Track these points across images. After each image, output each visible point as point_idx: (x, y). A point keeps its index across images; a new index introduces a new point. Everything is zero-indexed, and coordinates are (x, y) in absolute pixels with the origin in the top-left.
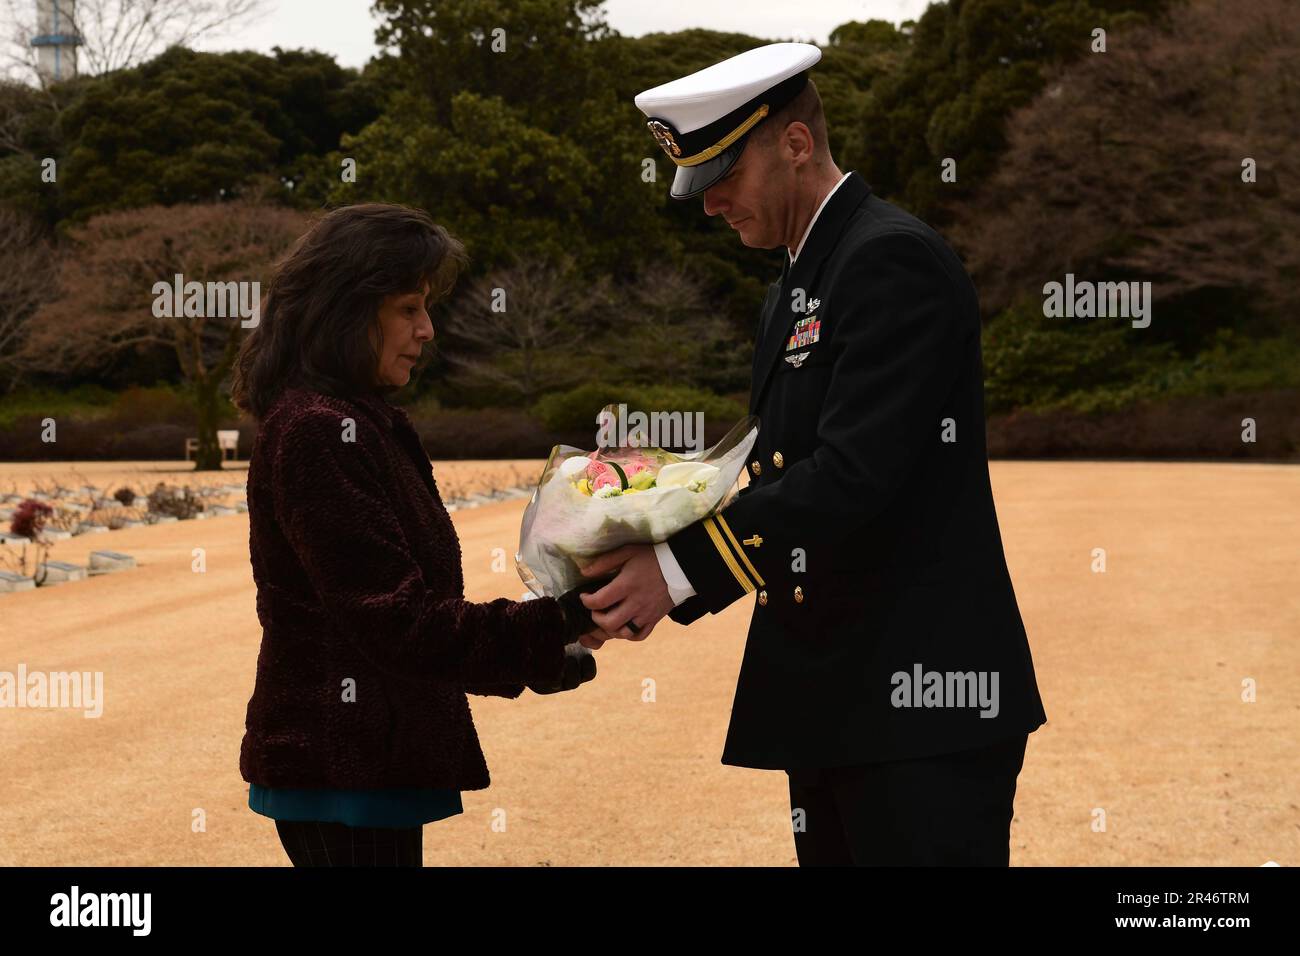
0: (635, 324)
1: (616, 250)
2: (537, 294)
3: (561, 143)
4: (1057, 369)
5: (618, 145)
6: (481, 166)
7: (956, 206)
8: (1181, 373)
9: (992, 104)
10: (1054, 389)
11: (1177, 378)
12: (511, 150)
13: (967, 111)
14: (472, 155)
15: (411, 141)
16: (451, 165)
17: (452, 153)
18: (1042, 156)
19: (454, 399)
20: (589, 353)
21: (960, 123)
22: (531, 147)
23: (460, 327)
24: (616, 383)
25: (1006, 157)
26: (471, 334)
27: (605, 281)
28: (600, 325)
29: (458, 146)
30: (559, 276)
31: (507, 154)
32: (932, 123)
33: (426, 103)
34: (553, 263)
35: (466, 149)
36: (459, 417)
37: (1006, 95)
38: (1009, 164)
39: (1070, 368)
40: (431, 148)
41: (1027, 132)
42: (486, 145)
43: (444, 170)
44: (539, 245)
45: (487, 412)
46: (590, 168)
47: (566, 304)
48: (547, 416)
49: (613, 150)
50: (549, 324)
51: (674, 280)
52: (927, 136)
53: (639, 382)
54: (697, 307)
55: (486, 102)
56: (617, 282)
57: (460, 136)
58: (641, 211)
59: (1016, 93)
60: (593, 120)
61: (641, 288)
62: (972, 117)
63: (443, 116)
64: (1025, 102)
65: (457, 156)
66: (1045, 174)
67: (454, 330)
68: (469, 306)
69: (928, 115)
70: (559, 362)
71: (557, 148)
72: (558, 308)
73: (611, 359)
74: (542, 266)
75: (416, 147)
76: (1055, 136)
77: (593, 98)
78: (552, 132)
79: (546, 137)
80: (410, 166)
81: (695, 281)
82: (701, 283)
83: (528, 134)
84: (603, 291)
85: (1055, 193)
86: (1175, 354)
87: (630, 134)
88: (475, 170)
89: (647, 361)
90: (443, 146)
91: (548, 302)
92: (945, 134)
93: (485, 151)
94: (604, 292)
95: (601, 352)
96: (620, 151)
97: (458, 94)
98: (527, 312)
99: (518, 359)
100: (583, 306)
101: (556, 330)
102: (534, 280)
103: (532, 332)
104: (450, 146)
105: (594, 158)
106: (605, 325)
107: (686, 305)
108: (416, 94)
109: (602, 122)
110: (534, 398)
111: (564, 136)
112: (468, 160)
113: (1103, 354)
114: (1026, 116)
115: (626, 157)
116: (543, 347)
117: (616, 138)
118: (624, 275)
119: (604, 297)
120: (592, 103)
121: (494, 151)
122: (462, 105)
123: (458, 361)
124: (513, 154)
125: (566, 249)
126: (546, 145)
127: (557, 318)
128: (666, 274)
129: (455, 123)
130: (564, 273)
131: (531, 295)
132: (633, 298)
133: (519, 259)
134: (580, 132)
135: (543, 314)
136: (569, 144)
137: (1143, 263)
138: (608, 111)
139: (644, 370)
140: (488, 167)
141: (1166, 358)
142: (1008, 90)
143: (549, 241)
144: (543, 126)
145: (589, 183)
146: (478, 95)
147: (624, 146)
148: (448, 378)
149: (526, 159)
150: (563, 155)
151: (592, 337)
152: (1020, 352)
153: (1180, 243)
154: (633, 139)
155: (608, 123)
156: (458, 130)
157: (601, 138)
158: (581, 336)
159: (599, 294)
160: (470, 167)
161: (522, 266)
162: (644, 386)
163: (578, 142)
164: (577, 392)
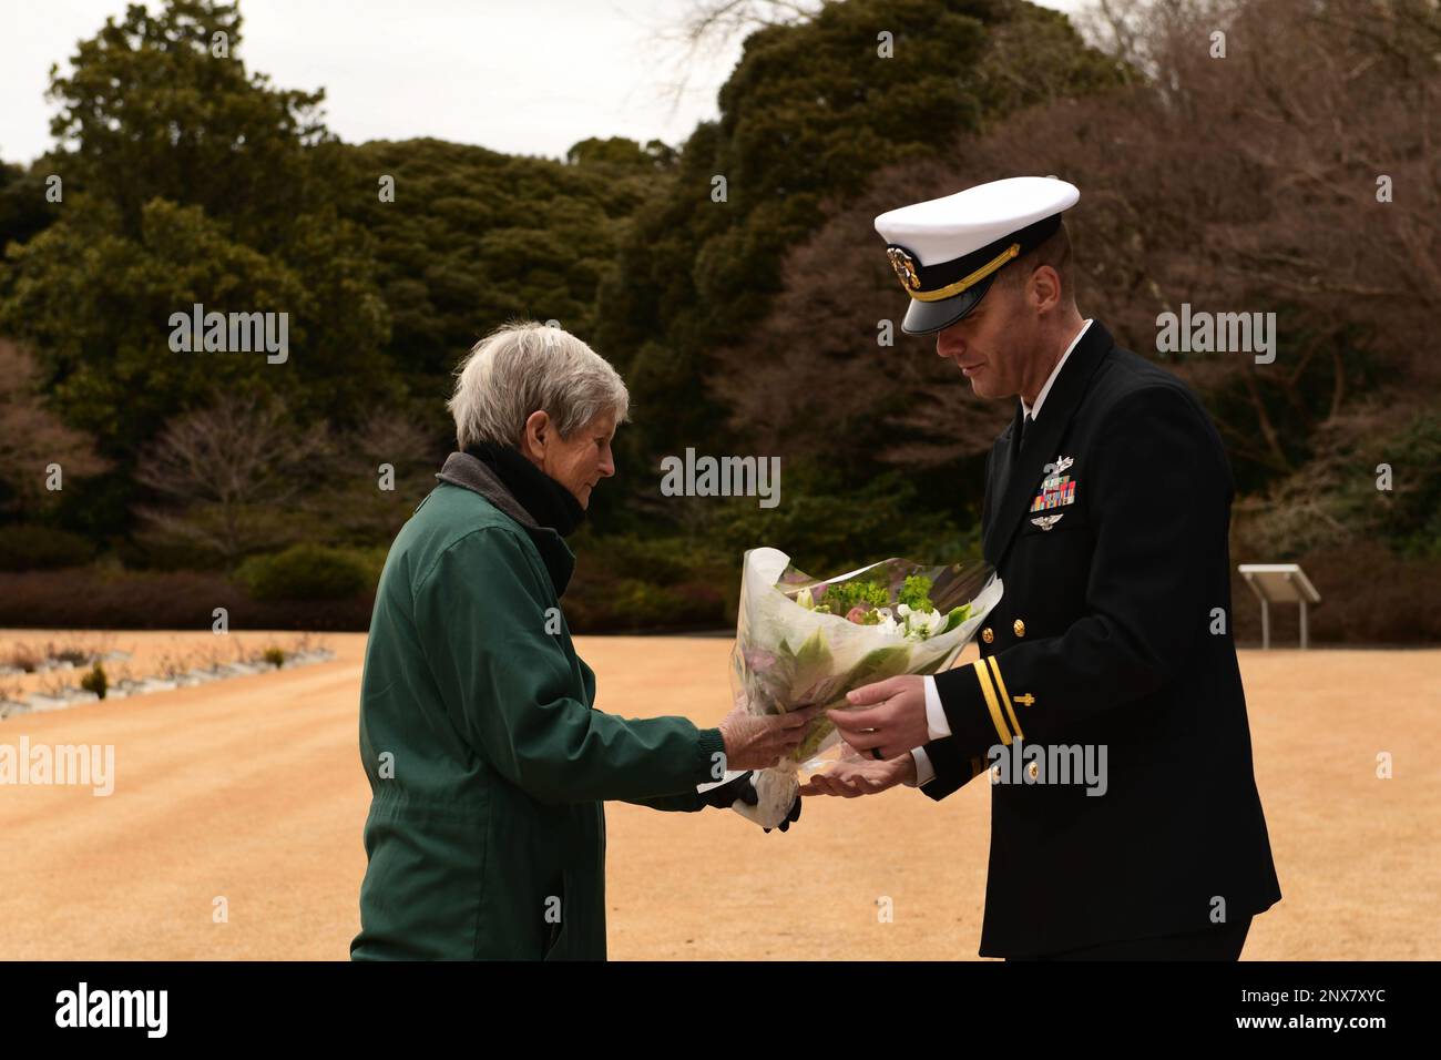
0: (353, 477)
1: (333, 391)
2: (243, 440)
3: (271, 264)
4: (828, 538)
5: (338, 268)
6: (177, 286)
7: (724, 353)
8: (956, 545)
9: (767, 240)
10: (823, 560)
11: (952, 551)
12: (212, 269)
13: (738, 247)
14: (166, 273)
15: (92, 254)
16: (140, 285)
17: (142, 270)
18: (821, 300)
19: (140, 560)
20: (300, 510)
21: (732, 260)
22: (235, 267)
23: (151, 475)
24: (333, 545)
25: (777, 300)
26: (166, 485)
27: (322, 426)
28: (315, 478)
29: (149, 262)
30: (269, 419)
31: (208, 274)
32: (700, 259)
33: (110, 210)
34: (262, 404)
35: (159, 266)
36: (149, 582)
37: (781, 230)
38: (784, 308)
39: (842, 538)
40: (117, 263)
41: (806, 273)
42: (184, 262)
43: (133, 291)
44: (244, 382)
45: (181, 575)
46: (306, 295)
47: (276, 452)
48: (252, 580)
49: (332, 275)
50: (256, 475)
51: (401, 428)
52: (694, 272)
53: (358, 544)
54: (425, 459)
55: (185, 213)
56: (335, 428)
57: (152, 251)
58: (363, 347)
59: (794, 229)
60: (308, 238)
61: (363, 436)
62: (744, 254)
63: (131, 226)
64: (802, 239)
65: (148, 274)
66: (821, 320)
67: (145, 480)
68: (161, 450)
69: (695, 250)
70: (267, 519)
71: (267, 270)
72: (268, 457)
73: (326, 516)
74: (250, 406)
75: (99, 261)
76: (834, 279)
77: (309, 212)
78: (263, 250)
79: (254, 256)
80: (91, 284)
81: (425, 429)
82: (432, 432)
83: (232, 251)
84: (319, 439)
85: (831, 342)
86: (950, 524)
87: (351, 257)
88: (170, 292)
89: (367, 521)
90: (129, 261)
91: (256, 449)
92: (713, 273)
93: (181, 270)
94: (321, 440)
95: (316, 508)
96: (339, 277)
97: (149, 200)
98: (231, 460)
99: (218, 515)
100: (296, 455)
101: (264, 482)
102: (240, 423)
103: (236, 483)
104: (141, 262)
105: (309, 283)
106: (321, 478)
107: (414, 457)
108: (99, 198)
109: (319, 241)
110: (237, 560)
111: (275, 255)
112: (161, 280)
113: (875, 522)
114: (804, 255)
115: (346, 283)
116: (248, 502)
117: (335, 261)
118: (343, 419)
119: (322, 445)
120: (309, 218)
121: (193, 270)
122: (156, 215)
123: (147, 514)
124: (216, 276)
125: (277, 389)
126: (254, 265)
127: (264, 468)
128: (392, 420)
129: (146, 235)
130: (275, 416)
131: (235, 440)
132: (354, 447)
133: (222, 398)
134: (293, 252)
135: (251, 463)
136: (281, 265)
137: (924, 423)
138: (326, 229)
139: (363, 530)
140: (185, 289)
141: (942, 527)
142: (784, 225)
143: (255, 377)
144: (251, 244)
145: (303, 312)
146: (175, 204)
147: (346, 271)
148: (137, 535)
149: (230, 281)
150: (275, 278)
151: (308, 490)
152: (788, 519)
153: (962, 402)
154: (354, 263)
155: (326, 243)
156: (150, 243)
157: (320, 260)
158: (294, 489)
159: (315, 442)
160: (163, 287)
161: (226, 405)
162: (365, 549)
163: (291, 264)
164: (288, 555)
